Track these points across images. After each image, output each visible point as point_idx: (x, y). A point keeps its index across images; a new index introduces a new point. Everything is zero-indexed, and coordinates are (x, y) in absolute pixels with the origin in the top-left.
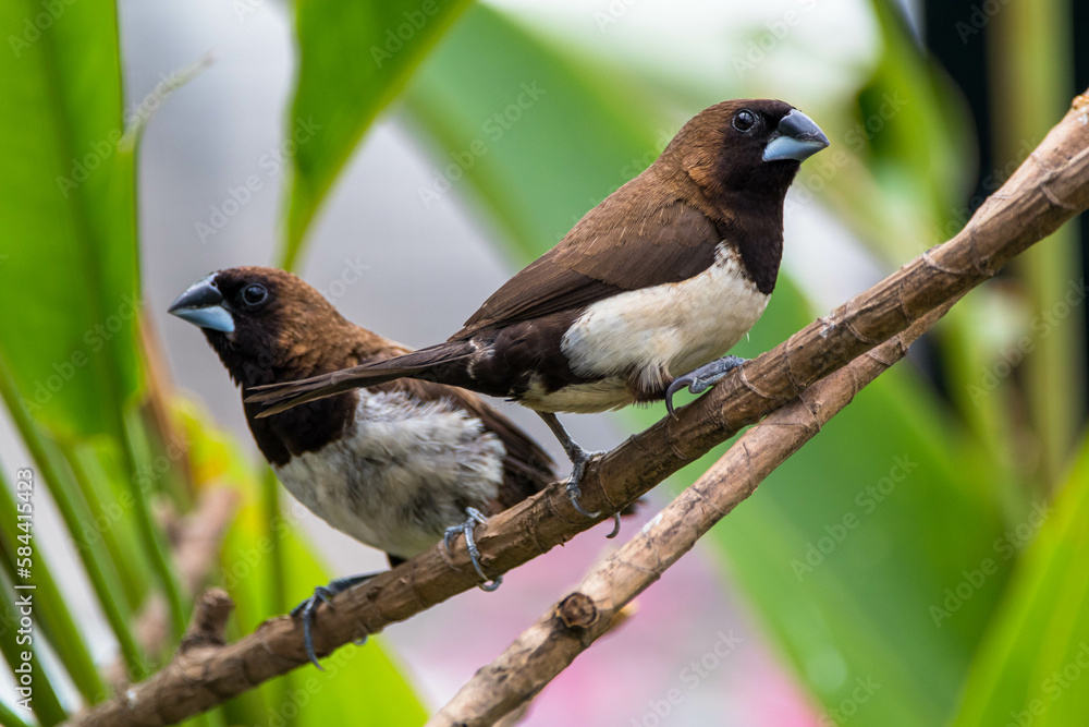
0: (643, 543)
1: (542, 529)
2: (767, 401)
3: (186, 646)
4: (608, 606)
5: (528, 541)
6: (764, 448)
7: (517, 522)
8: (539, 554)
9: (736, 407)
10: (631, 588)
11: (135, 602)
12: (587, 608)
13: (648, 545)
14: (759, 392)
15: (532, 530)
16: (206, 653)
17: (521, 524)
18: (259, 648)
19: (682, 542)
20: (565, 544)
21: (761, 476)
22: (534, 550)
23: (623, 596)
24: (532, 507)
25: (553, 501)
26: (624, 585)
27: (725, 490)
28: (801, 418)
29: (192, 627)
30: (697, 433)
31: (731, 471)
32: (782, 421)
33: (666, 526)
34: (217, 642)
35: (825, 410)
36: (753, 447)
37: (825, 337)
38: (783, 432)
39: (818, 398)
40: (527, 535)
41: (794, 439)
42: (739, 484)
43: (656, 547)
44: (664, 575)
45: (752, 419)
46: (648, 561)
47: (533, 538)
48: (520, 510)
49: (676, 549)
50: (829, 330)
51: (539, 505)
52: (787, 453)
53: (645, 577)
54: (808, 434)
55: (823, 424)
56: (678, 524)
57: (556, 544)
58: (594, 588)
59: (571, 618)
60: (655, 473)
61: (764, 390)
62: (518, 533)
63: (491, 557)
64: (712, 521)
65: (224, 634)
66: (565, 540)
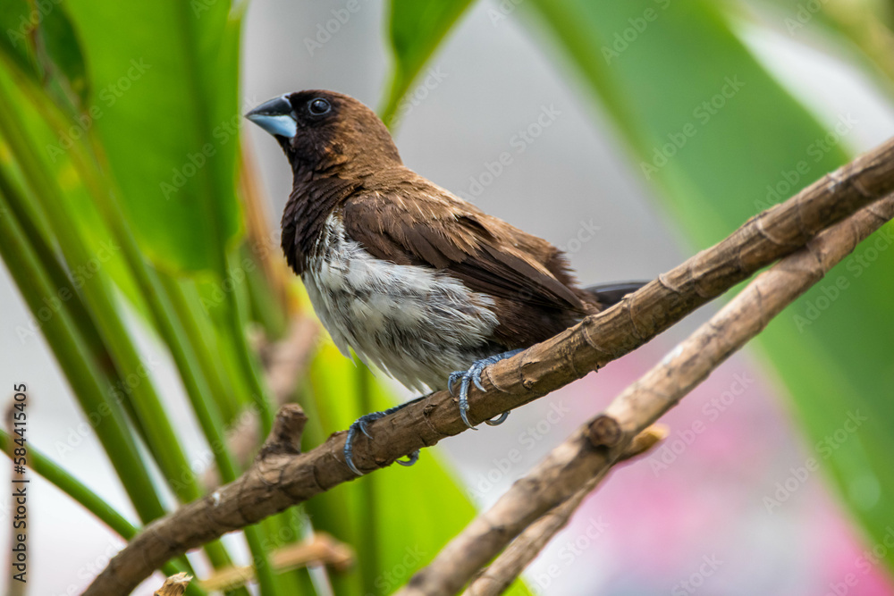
0: (664, 372)
1: (579, 357)
2: (780, 247)
3: (265, 454)
4: (631, 427)
5: (566, 368)
6: (774, 291)
7: (557, 350)
8: (576, 378)
9: (752, 252)
10: (653, 410)
11: (229, 417)
12: (613, 429)
13: (669, 374)
14: (773, 239)
15: (570, 358)
16: (283, 460)
17: (560, 352)
18: (329, 456)
19: (698, 371)
20: (599, 370)
21: (771, 315)
22: (571, 375)
23: (642, 418)
24: (570, 337)
25: (588, 333)
26: (645, 409)
27: (738, 327)
28: (807, 264)
29: (272, 438)
30: (717, 274)
31: (744, 310)
32: (791, 267)
33: (685, 358)
34: (292, 451)
35: (830, 259)
36: (764, 290)
37: (833, 191)
38: (792, 277)
39: (823, 247)
40: (565, 362)
41: (800, 283)
42: (751, 322)
43: (675, 377)
44: (683, 402)
45: (763, 263)
46: (669, 387)
47: (571, 364)
48: (559, 340)
49: (693, 378)
50: (836, 186)
51: (577, 335)
52: (794, 295)
53: (664, 402)
54: (813, 279)
55: (827, 270)
56: (695, 357)
57: (591, 370)
58: (619, 410)
59: (598, 436)
60: (679, 309)
61: (776, 237)
62: (557, 360)
63: (534, 381)
64: (725, 354)
65: (297, 445)
66: (598, 367)
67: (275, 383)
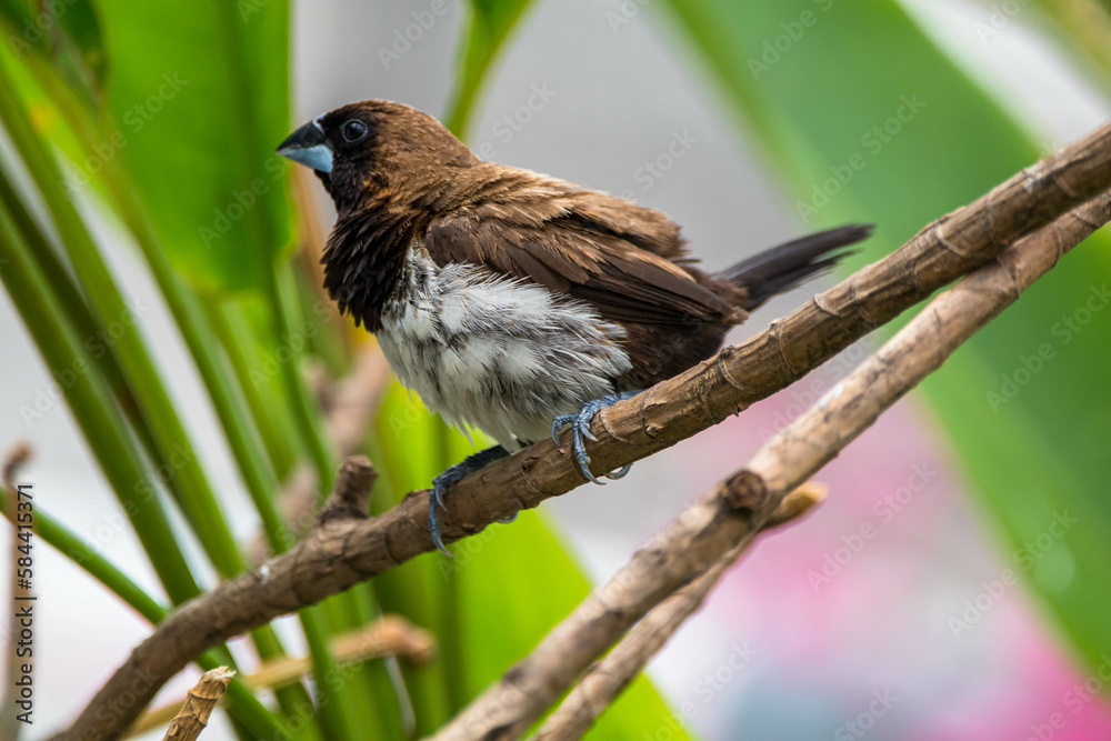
0: (821, 416)
1: (714, 397)
2: (964, 260)
3: (325, 519)
4: (779, 485)
5: (699, 410)
6: (957, 315)
7: (687, 389)
8: (711, 424)
9: (930, 267)
10: (806, 465)
11: (283, 470)
12: (757, 487)
13: (826, 419)
14: (956, 250)
15: (704, 398)
16: (346, 526)
17: (691, 391)
18: (404, 521)
19: (861, 416)
20: (740, 414)
21: (953, 345)
22: (705, 420)
23: (794, 474)
24: (704, 372)
25: (726, 367)
26: (797, 463)
27: (912, 360)
28: (998, 282)
29: (333, 499)
30: (886, 294)
31: (920, 339)
32: (978, 286)
33: (847, 399)
34: (358, 515)
35: (1026, 275)
36: (945, 314)
37: (1030, 191)
38: (979, 298)
39: (1018, 261)
40: (698, 403)
41: (990, 306)
42: (928, 354)
43: (834, 422)
44: (844, 453)
45: (944, 280)
46: (827, 436)
47: (705, 407)
48: (691, 376)
49: (856, 424)
50: (1035, 184)
51: (712, 370)
52: (982, 321)
53: (821, 454)
54: (1005, 300)
55: (1023, 289)
56: (860, 397)
57: (730, 414)
58: (764, 465)
59: (738, 497)
60: (839, 338)
61: (960, 247)
62: (688, 401)
63: (659, 427)
64: (897, 393)
65: (365, 507)
66: (739, 410)
67: (338, 431)
